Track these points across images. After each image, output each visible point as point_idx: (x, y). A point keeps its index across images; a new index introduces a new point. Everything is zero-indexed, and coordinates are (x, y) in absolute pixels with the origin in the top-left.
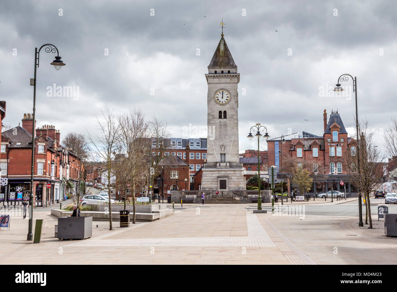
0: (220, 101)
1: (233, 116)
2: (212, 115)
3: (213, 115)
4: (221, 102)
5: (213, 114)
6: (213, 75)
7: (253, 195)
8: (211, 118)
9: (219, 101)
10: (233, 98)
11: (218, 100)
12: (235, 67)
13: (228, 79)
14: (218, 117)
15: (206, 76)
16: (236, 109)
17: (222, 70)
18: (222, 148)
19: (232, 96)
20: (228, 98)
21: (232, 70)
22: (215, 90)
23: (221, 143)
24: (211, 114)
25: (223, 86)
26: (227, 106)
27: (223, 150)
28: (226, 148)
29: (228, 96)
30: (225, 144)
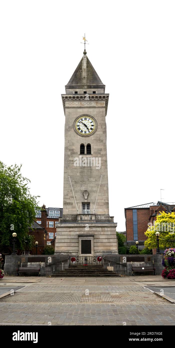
0: (82, 131)
1: (100, 151)
2: (70, 150)
3: (73, 150)
4: (83, 133)
5: (72, 148)
6: (72, 96)
7: (135, 263)
8: (69, 153)
9: (80, 131)
10: (99, 127)
11: (79, 129)
12: (103, 87)
13: (93, 102)
14: (79, 153)
15: (63, 97)
16: (104, 141)
17: (85, 90)
18: (84, 194)
19: (99, 124)
20: (93, 127)
21: (98, 91)
22: (76, 116)
23: (83, 188)
24: (70, 148)
25: (85, 111)
26: (92, 137)
27: (86, 198)
28: (89, 195)
29: (92, 124)
30: (89, 189)
